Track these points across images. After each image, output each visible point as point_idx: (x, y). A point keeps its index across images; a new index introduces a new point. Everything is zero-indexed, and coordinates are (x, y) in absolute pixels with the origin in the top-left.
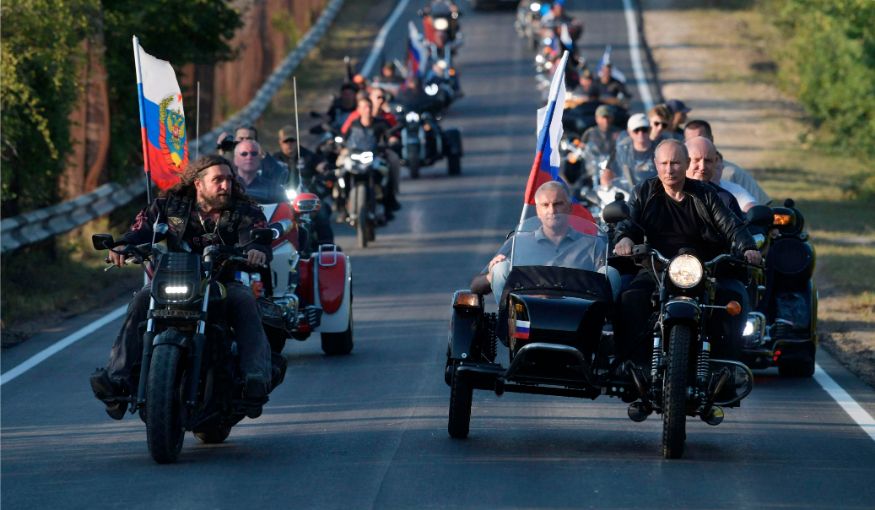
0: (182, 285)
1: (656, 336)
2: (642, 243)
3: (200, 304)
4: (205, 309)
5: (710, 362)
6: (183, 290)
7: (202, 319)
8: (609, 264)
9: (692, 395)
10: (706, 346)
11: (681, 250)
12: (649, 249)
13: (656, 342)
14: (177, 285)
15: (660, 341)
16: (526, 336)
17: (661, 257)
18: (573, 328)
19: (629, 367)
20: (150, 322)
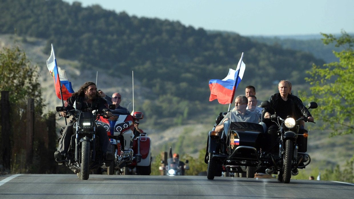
0: (88, 122)
1: (280, 144)
2: (274, 114)
3: (93, 129)
4: (95, 130)
5: (298, 153)
6: (89, 124)
7: (94, 133)
8: (262, 122)
9: (293, 163)
10: (297, 147)
11: (288, 116)
12: (277, 116)
13: (280, 146)
14: (87, 122)
15: (282, 146)
16: (238, 144)
17: (281, 119)
18: (254, 141)
19: (270, 155)
20: (77, 135)
